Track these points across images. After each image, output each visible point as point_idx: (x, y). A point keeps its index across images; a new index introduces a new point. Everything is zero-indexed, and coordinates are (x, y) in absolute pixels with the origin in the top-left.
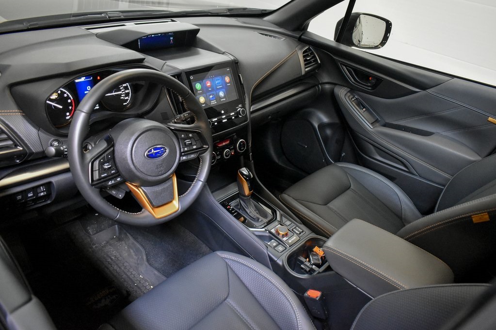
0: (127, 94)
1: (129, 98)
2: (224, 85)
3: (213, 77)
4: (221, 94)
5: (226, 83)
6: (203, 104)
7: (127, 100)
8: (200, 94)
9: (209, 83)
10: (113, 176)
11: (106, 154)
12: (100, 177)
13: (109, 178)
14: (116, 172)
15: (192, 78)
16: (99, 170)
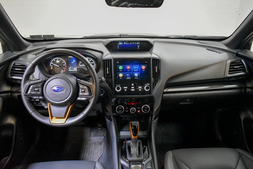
2: (140, 70)
3: (133, 64)
4: (136, 75)
5: (142, 69)
6: (121, 78)
8: (121, 72)
9: (129, 67)
10: (38, 95)
11: (38, 84)
12: (31, 93)
13: (36, 95)
14: (40, 93)
15: (118, 62)
16: (32, 90)
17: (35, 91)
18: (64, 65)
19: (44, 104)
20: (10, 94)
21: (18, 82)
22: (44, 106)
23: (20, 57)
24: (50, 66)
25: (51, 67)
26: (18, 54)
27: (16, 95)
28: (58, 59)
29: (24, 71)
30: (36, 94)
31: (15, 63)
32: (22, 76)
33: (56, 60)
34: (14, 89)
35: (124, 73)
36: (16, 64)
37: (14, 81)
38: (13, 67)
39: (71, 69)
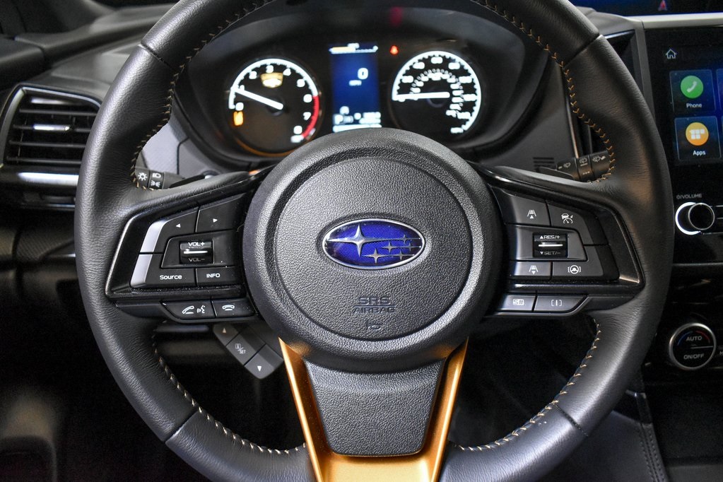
0: (468, 107)
1: (471, 118)
6: (699, 148)
7: (464, 121)
8: (695, 116)
10: (209, 291)
11: (205, 208)
12: (153, 282)
13: (191, 292)
14: (226, 279)
15: (671, 55)
16: (157, 254)
17: (184, 259)
18: (307, 99)
19: (242, 351)
20: (11, 275)
21: (57, 203)
22: (243, 363)
23: (55, 64)
24: (231, 106)
25: (234, 110)
26: (45, 46)
27: (48, 279)
28: (274, 65)
29: (84, 139)
30: (195, 286)
31: (28, 97)
32: (76, 169)
33: (261, 70)
34: (37, 248)
35: (715, 118)
36: (36, 101)
37: (30, 199)
38: (19, 117)
39: (350, 119)
